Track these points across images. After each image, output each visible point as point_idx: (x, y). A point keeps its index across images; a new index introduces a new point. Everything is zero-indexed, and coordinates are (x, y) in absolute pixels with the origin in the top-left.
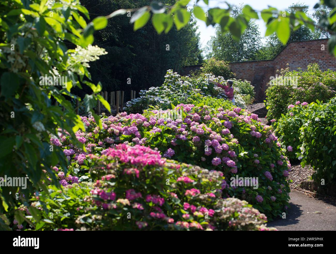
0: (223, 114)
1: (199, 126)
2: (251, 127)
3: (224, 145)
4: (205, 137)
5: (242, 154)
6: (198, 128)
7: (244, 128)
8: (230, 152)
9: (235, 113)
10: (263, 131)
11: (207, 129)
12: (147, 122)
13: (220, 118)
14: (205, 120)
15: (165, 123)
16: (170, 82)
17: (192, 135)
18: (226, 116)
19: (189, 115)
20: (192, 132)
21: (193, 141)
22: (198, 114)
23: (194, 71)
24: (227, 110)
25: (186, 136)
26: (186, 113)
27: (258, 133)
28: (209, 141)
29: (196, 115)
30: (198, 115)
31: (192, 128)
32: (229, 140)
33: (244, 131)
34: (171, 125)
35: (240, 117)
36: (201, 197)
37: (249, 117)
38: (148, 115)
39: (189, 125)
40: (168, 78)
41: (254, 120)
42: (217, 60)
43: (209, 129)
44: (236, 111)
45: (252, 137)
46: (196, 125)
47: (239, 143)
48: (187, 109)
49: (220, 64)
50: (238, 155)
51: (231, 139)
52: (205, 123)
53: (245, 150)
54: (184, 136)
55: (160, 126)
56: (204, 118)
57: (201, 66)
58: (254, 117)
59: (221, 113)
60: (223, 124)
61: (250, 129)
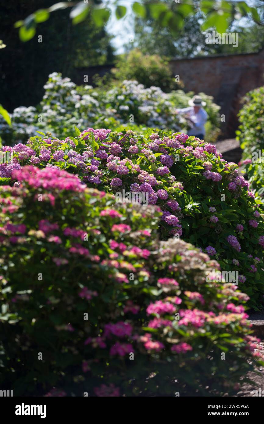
0: (158, 144)
1: (119, 162)
2: (205, 164)
3: (160, 191)
4: (131, 179)
5: (189, 206)
6: (119, 165)
7: (194, 166)
8: (170, 202)
9: (178, 143)
10: (224, 170)
11: (133, 166)
12: (36, 156)
13: (154, 150)
14: (129, 152)
15: (66, 157)
16: (55, 98)
17: (109, 176)
18: (164, 146)
19: (104, 145)
20: (110, 170)
21: (111, 186)
22: (119, 143)
23: (101, 76)
24: (166, 138)
25: (100, 178)
26: (98, 142)
27: (216, 173)
28: (136, 185)
29: (115, 145)
30: (117, 145)
31: (110, 165)
32: (169, 184)
33: (194, 170)
34: (75, 160)
35: (188, 149)
36: (132, 235)
37: (202, 149)
38: (37, 146)
39: (104, 161)
40: (52, 90)
41: (210, 153)
42: (144, 54)
43: (137, 166)
44: (180, 139)
45: (207, 180)
46: (116, 160)
47: (184, 189)
48: (100, 136)
49: (152, 63)
50: (183, 209)
51: (173, 183)
52: (129, 158)
53: (195, 201)
54: (97, 178)
55: (58, 163)
56: (128, 150)
57: (113, 66)
58: (209, 149)
59: (155, 141)
60: (159, 159)
61: (203, 168)
